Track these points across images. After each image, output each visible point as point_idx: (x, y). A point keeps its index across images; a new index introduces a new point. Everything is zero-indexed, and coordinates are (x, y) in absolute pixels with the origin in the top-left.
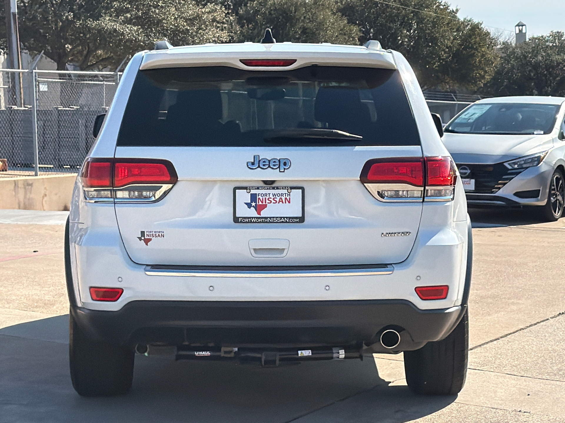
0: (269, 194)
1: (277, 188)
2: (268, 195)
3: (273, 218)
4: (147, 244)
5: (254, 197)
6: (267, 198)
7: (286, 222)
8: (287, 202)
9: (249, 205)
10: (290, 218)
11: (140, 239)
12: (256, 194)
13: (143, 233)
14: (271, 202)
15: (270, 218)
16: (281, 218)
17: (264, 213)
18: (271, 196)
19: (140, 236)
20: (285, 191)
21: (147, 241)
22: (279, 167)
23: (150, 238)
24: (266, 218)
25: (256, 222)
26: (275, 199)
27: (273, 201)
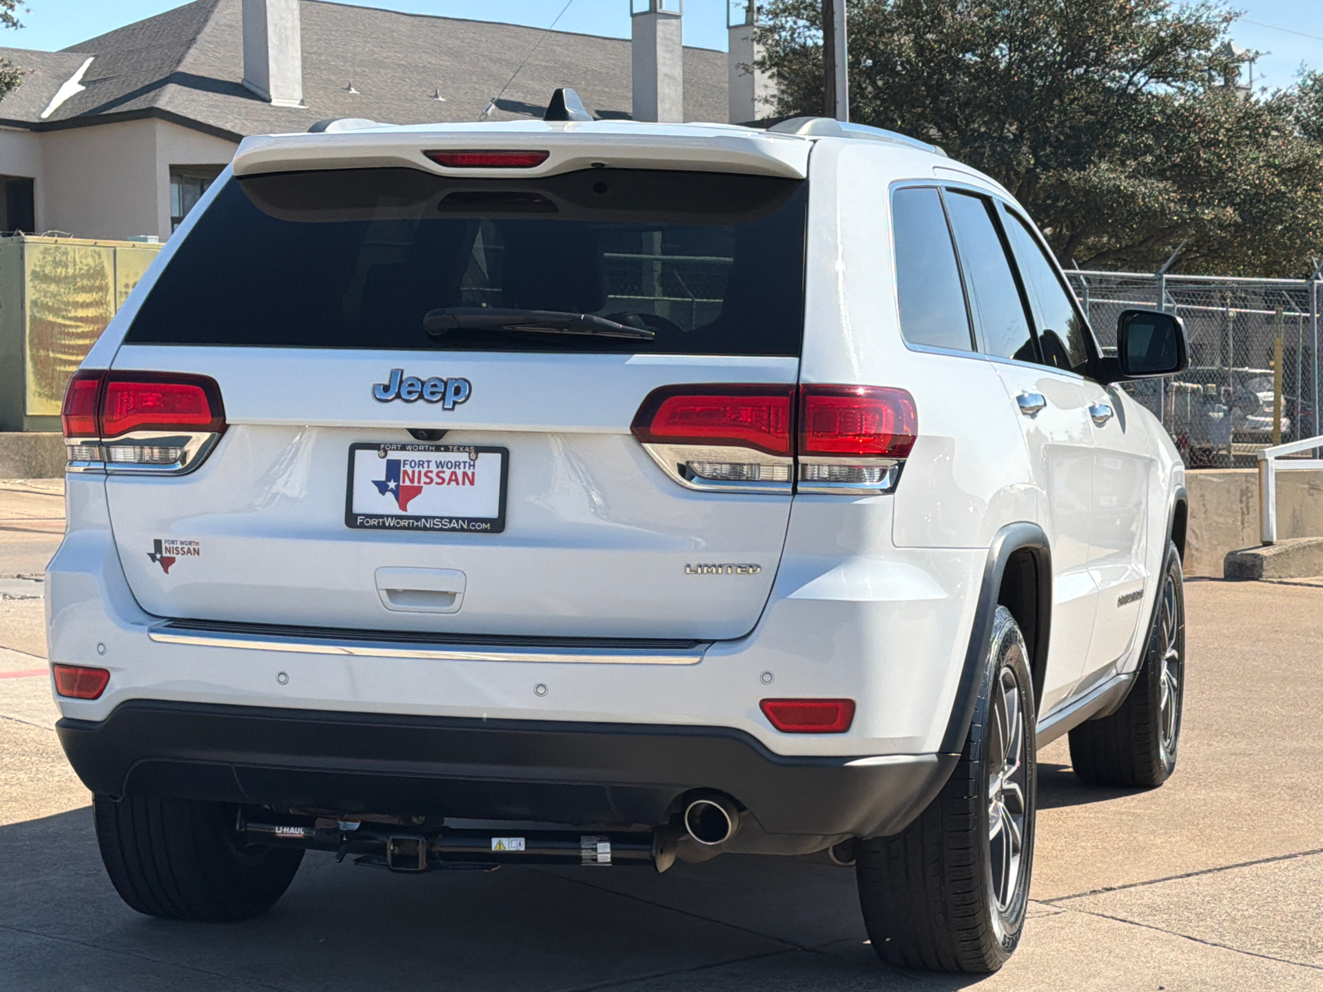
0: (429, 462)
1: (447, 449)
2: (426, 465)
3: (434, 518)
4: (166, 571)
5: (393, 469)
6: (423, 471)
7: (462, 530)
8: (467, 481)
9: (382, 487)
10: (470, 520)
11: (153, 557)
12: (399, 461)
13: (158, 544)
14: (432, 480)
15: (427, 518)
16: (451, 519)
17: (416, 507)
18: (433, 467)
19: (153, 552)
20: (463, 457)
21: (167, 563)
22: (443, 398)
23: (171, 555)
24: (418, 518)
25: (394, 528)
26: (441, 475)
27: (436, 480)
